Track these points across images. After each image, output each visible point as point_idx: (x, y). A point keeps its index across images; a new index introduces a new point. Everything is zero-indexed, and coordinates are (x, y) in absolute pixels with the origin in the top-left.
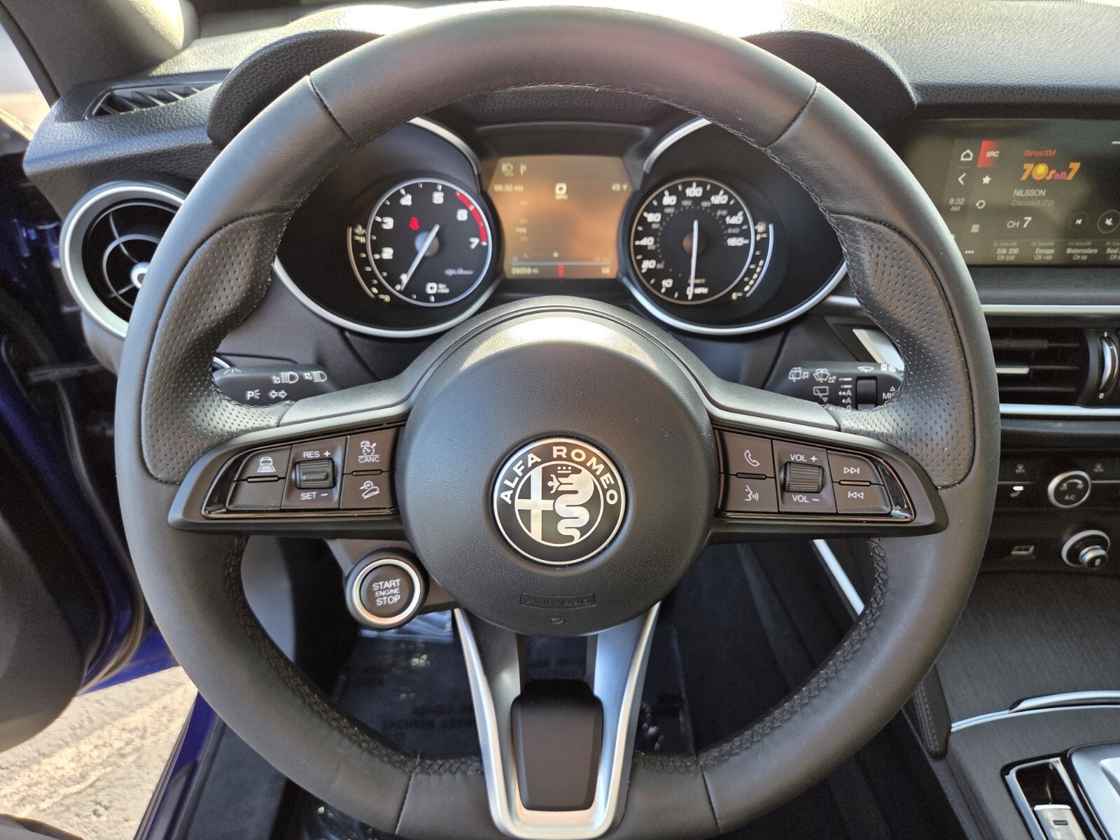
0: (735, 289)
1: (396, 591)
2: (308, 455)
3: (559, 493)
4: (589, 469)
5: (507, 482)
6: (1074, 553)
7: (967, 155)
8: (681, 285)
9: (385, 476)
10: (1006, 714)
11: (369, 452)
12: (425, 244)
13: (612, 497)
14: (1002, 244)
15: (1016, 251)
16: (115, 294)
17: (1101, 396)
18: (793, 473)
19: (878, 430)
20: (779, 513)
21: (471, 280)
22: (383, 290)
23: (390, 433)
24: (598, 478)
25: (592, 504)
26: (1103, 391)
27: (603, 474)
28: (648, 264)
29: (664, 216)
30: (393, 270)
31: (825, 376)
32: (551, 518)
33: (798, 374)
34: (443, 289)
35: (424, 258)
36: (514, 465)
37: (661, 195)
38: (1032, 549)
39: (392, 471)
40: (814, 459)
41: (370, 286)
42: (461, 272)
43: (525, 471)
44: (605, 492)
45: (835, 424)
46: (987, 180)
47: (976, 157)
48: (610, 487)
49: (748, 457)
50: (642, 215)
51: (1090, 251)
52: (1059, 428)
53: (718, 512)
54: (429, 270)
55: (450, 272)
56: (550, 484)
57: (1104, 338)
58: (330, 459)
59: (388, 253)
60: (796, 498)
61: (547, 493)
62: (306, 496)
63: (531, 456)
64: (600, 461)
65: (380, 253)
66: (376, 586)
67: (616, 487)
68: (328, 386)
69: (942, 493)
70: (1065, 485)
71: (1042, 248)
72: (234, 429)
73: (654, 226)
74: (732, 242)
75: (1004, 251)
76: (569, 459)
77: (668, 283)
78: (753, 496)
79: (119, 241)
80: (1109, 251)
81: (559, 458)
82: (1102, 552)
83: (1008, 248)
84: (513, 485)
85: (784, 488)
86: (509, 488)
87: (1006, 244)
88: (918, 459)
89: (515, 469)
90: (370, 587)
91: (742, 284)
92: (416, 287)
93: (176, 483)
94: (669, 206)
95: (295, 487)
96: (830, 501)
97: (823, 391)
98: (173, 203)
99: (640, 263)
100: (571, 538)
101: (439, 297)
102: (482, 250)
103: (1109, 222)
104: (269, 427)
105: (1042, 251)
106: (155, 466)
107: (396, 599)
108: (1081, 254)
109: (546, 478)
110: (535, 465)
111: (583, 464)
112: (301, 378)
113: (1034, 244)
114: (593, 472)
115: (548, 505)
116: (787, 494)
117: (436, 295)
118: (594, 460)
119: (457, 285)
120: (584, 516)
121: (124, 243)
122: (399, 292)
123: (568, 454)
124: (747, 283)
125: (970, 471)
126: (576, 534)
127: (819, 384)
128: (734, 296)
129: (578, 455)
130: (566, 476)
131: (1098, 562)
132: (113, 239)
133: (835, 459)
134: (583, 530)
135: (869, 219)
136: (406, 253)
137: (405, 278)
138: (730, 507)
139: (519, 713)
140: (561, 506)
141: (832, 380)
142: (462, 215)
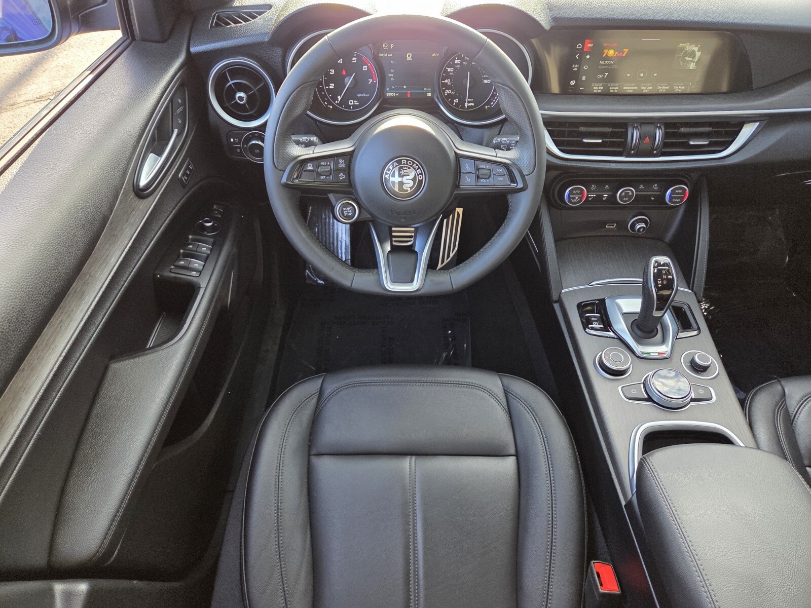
0: (486, 104)
1: (350, 211)
2: (323, 163)
3: (404, 175)
4: (413, 168)
5: (387, 172)
6: (633, 225)
7: (579, 46)
8: (462, 102)
9: (347, 171)
10: (586, 286)
11: (342, 164)
12: (349, 81)
13: (420, 177)
14: (596, 85)
15: (602, 88)
16: (227, 105)
17: (633, 152)
18: (481, 171)
19: (510, 157)
20: (476, 185)
21: (369, 98)
22: (330, 103)
23: (349, 157)
24: (416, 171)
25: (414, 180)
26: (633, 150)
27: (418, 169)
28: (447, 92)
29: (455, 69)
30: (335, 93)
31: (505, 141)
32: (401, 184)
33: (496, 140)
34: (356, 103)
35: (348, 88)
36: (390, 166)
37: (454, 60)
38: (615, 225)
39: (349, 170)
40: (488, 167)
41: (324, 101)
42: (364, 95)
43: (393, 168)
44: (418, 175)
45: (495, 155)
46: (588, 57)
47: (583, 47)
48: (420, 174)
49: (467, 166)
50: (445, 68)
51: (634, 88)
52: (614, 166)
53: (456, 185)
54: (351, 94)
55: (359, 95)
56: (401, 172)
57: (635, 127)
58: (329, 165)
59: (332, 86)
60: (482, 180)
61: (400, 176)
62: (322, 177)
63: (395, 163)
64: (417, 165)
65: (329, 86)
66: (344, 209)
67: (421, 174)
68: (318, 143)
69: (526, 177)
70: (623, 193)
71: (613, 87)
72: (297, 155)
73: (451, 74)
74: (486, 81)
75: (597, 88)
76: (407, 164)
77: (456, 101)
78: (468, 180)
79: (231, 82)
80: (642, 88)
81: (404, 164)
82: (644, 226)
83: (598, 87)
84: (389, 173)
85: (478, 177)
86: (388, 174)
87: (597, 85)
88: (519, 166)
89: (390, 167)
90: (342, 209)
91: (490, 101)
92: (344, 102)
93: (284, 171)
94: (457, 64)
95: (319, 174)
96: (493, 182)
97: (504, 147)
98: (252, 67)
99: (444, 91)
100: (407, 191)
101: (354, 106)
102: (373, 84)
103: (642, 75)
104: (310, 154)
105: (612, 88)
106: (277, 164)
107: (350, 214)
108: (630, 89)
109: (400, 170)
110: (396, 166)
111: (411, 166)
112: (310, 140)
113: (609, 85)
114: (415, 169)
115: (400, 179)
116: (479, 179)
117: (352, 106)
118: (415, 164)
119: (362, 101)
120: (412, 183)
121: (233, 84)
122: (337, 104)
123: (407, 163)
124: (492, 101)
125: (533, 171)
126: (409, 189)
127: (503, 144)
128: (486, 107)
129: (410, 163)
130: (406, 170)
131: (642, 230)
132: (229, 82)
133: (494, 166)
134: (411, 188)
135: (503, 85)
136: (340, 85)
137: (339, 98)
138: (461, 183)
139: (390, 256)
140: (405, 179)
141: (508, 142)
142: (365, 68)
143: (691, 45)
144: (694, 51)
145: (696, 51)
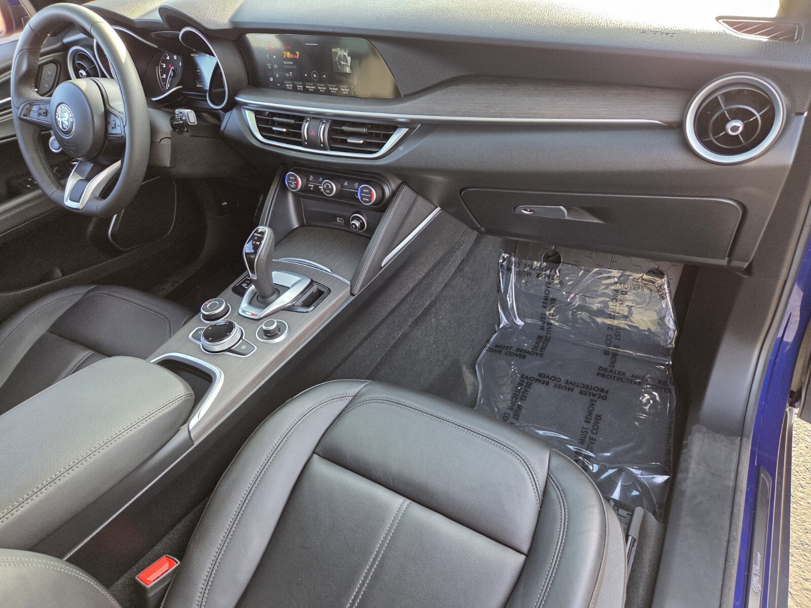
2: (42, 107)
13: (71, 120)
15: (291, 86)
17: (306, 143)
36: (58, 109)
38: (343, 220)
44: (70, 118)
46: (275, 57)
47: (269, 48)
57: (307, 120)
58: (46, 109)
62: (42, 117)
65: (163, 76)
67: (72, 117)
80: (319, 88)
82: (356, 223)
83: (289, 84)
86: (57, 115)
93: (19, 109)
95: (40, 114)
103: (315, 76)
105: (299, 86)
108: (311, 88)
113: (296, 83)
114: (68, 113)
118: (69, 110)
120: (67, 123)
126: (66, 128)
143: (341, 50)
144: (345, 55)
145: (347, 55)
